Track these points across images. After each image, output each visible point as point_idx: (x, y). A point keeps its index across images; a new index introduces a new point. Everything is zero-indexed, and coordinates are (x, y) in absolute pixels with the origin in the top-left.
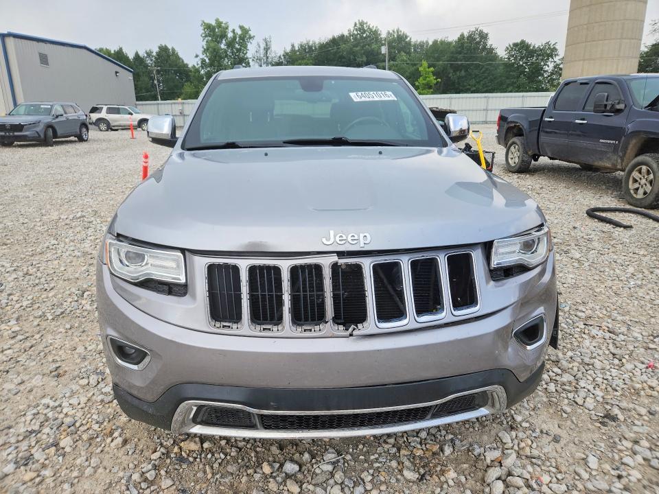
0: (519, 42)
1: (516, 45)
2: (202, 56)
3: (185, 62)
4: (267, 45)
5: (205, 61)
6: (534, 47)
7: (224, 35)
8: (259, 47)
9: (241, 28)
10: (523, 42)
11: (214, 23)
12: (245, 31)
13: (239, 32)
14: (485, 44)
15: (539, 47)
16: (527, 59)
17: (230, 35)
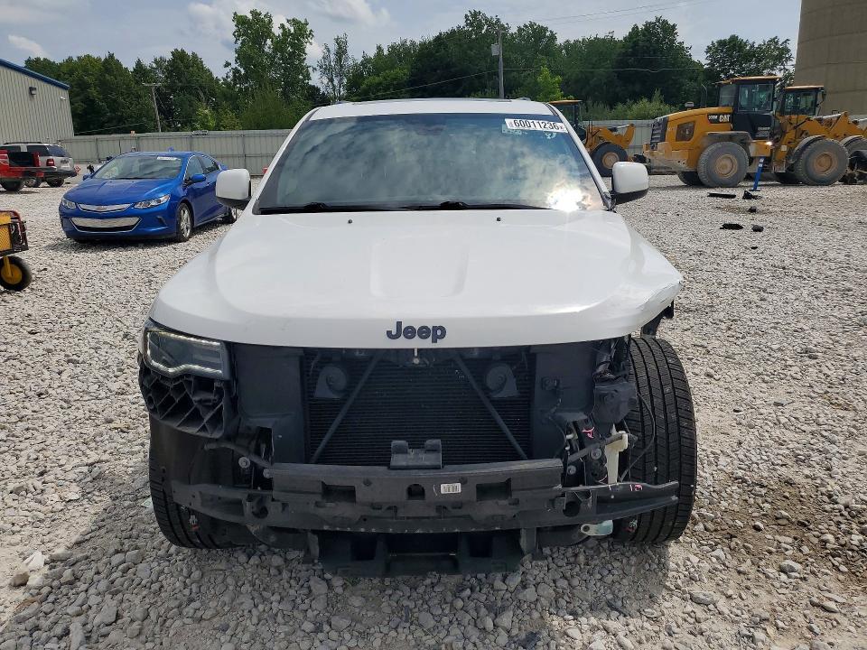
0: (728, 38)
1: (722, 43)
2: (234, 65)
4: (340, 48)
5: (239, 71)
6: (752, 46)
8: (329, 51)
9: (294, 21)
10: (734, 38)
11: (249, 15)
12: (300, 26)
13: (291, 28)
14: (673, 41)
15: (759, 47)
16: (741, 66)
17: (277, 32)
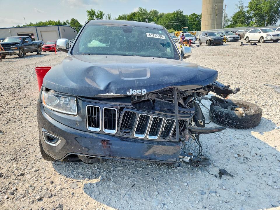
3: (81, 24)
7: (94, 14)
8: (107, 17)
9: (100, 11)
11: (91, 11)
12: (101, 12)
13: (99, 13)
17: (97, 14)
